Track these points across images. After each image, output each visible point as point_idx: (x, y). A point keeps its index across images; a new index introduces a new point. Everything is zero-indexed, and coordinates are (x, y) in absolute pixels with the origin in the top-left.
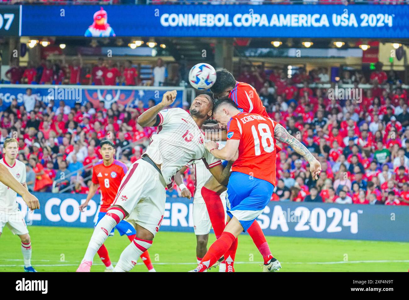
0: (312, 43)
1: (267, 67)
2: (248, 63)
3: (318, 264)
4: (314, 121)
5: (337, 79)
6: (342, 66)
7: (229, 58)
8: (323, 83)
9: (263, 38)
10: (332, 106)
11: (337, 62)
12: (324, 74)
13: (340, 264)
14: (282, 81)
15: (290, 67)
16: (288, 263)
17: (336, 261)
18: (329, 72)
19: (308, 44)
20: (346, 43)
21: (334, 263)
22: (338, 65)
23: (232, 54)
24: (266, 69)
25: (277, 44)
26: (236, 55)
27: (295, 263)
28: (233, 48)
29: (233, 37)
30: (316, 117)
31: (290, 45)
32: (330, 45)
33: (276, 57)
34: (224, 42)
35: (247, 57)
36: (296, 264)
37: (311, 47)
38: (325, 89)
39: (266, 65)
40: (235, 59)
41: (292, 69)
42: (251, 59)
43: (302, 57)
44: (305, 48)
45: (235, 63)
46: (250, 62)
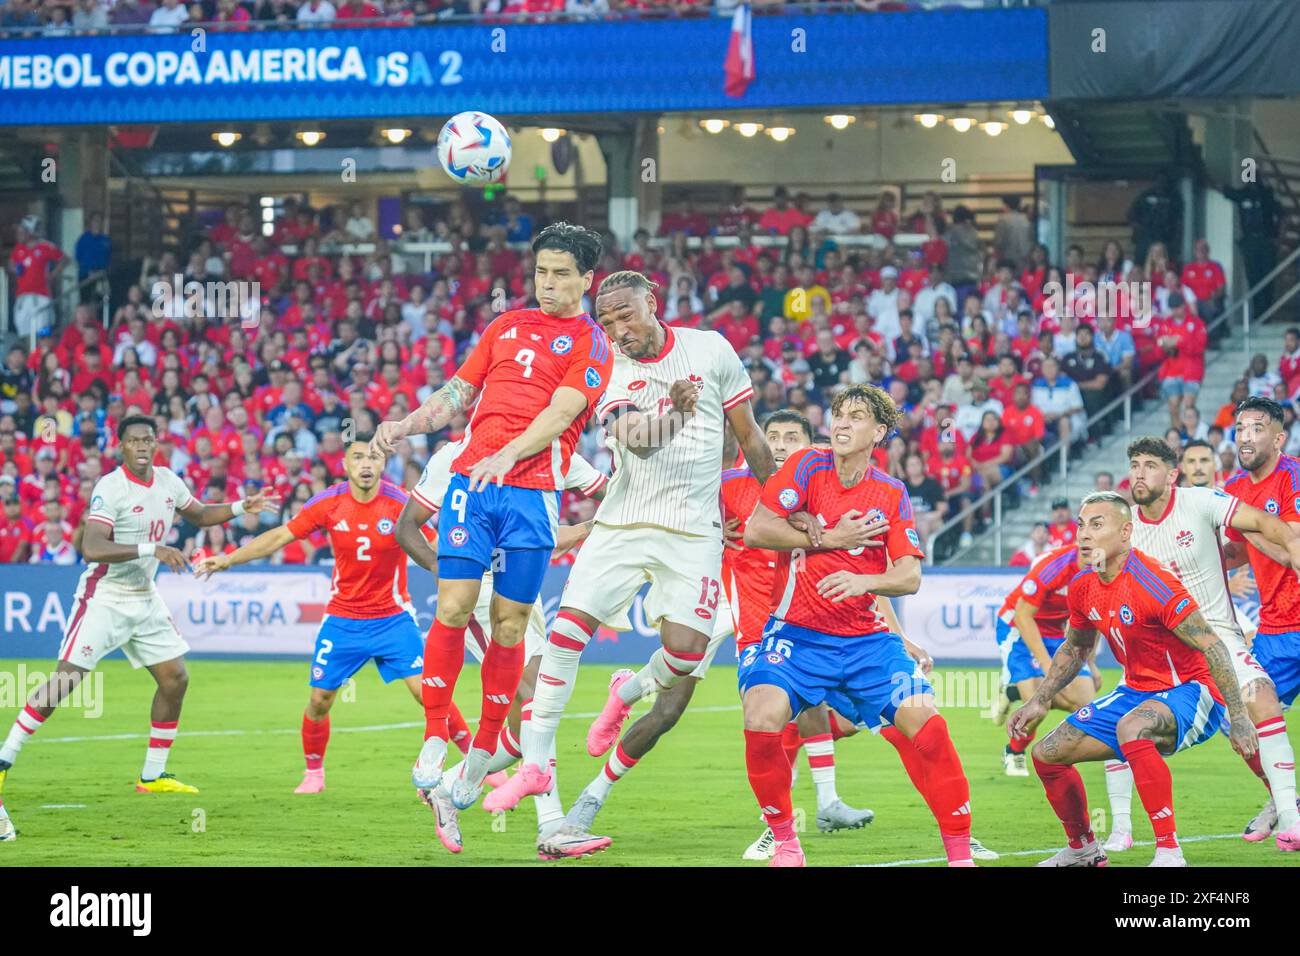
0: (323, 135)
1: (202, 203)
2: (151, 194)
3: (341, 733)
4: (331, 347)
5: (397, 229)
6: (406, 194)
7: (100, 181)
8: (357, 241)
9: (186, 122)
10: (383, 303)
11: (393, 185)
12: (358, 219)
13: (401, 729)
14: (245, 239)
15: (267, 201)
16: (259, 732)
17: (390, 723)
18: (373, 211)
19: (311, 138)
20: (415, 131)
21: (386, 727)
22: (395, 192)
23: (107, 168)
24: (200, 209)
25: (227, 139)
26: (116, 174)
27: (279, 732)
28: (108, 154)
29: (106, 123)
30: (337, 336)
31: (262, 140)
32: (371, 139)
33: (232, 173)
34: (84, 136)
35: (148, 177)
36: (282, 735)
37: (321, 145)
38: (363, 257)
39: (200, 197)
40: (116, 185)
41: (275, 207)
42: (155, 182)
43: (296, 173)
44: (305, 147)
45: (114, 194)
46: (156, 189)
